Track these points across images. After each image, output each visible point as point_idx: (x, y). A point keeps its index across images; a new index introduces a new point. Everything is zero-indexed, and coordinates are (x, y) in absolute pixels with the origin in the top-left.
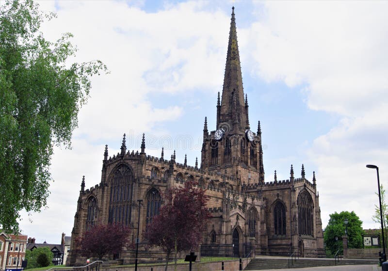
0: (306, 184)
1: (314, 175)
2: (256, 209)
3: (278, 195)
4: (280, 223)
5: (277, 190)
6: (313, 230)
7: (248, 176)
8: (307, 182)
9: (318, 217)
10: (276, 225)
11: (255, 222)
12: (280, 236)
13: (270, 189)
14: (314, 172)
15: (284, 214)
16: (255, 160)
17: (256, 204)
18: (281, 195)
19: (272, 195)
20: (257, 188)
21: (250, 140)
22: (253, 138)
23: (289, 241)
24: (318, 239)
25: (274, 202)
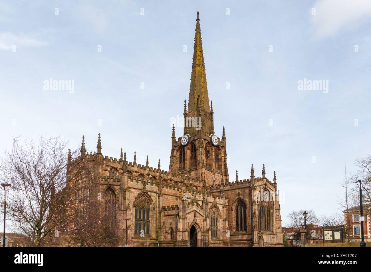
0: (267, 183)
1: (275, 175)
2: (218, 207)
3: (239, 194)
4: (241, 220)
5: (238, 189)
6: (273, 226)
7: (213, 179)
8: (268, 181)
9: (277, 214)
10: (237, 222)
11: (217, 219)
12: (241, 233)
13: (232, 189)
14: (275, 172)
15: (245, 212)
16: (220, 163)
17: (217, 203)
18: (242, 194)
19: (233, 194)
20: (220, 188)
21: (214, 144)
22: (217, 142)
23: (249, 237)
24: (277, 234)
25: (235, 201)
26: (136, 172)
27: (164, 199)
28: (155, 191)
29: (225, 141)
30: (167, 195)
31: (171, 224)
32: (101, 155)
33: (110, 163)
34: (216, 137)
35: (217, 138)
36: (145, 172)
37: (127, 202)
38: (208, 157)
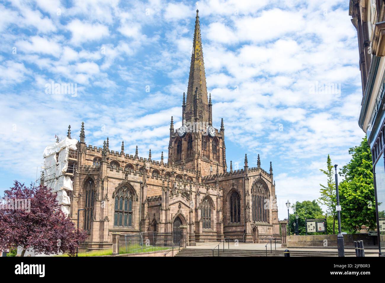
0: (262, 173)
1: (271, 165)
2: (211, 198)
3: (233, 185)
4: (235, 211)
5: (233, 179)
6: (269, 217)
7: (210, 169)
8: (263, 171)
10: (231, 213)
11: (210, 210)
12: (235, 224)
13: (226, 179)
14: (271, 163)
15: (239, 203)
16: (218, 154)
17: (211, 193)
18: (236, 184)
19: (228, 185)
20: (215, 178)
21: (212, 135)
22: (215, 133)
23: (243, 228)
24: (274, 225)
25: (230, 191)
26: (123, 162)
27: (149, 189)
28: (139, 181)
29: (224, 133)
30: (153, 185)
31: (154, 215)
32: (84, 145)
33: (93, 152)
34: (213, 128)
35: (214, 130)
36: (134, 162)
37: (105, 192)
38: (205, 148)
